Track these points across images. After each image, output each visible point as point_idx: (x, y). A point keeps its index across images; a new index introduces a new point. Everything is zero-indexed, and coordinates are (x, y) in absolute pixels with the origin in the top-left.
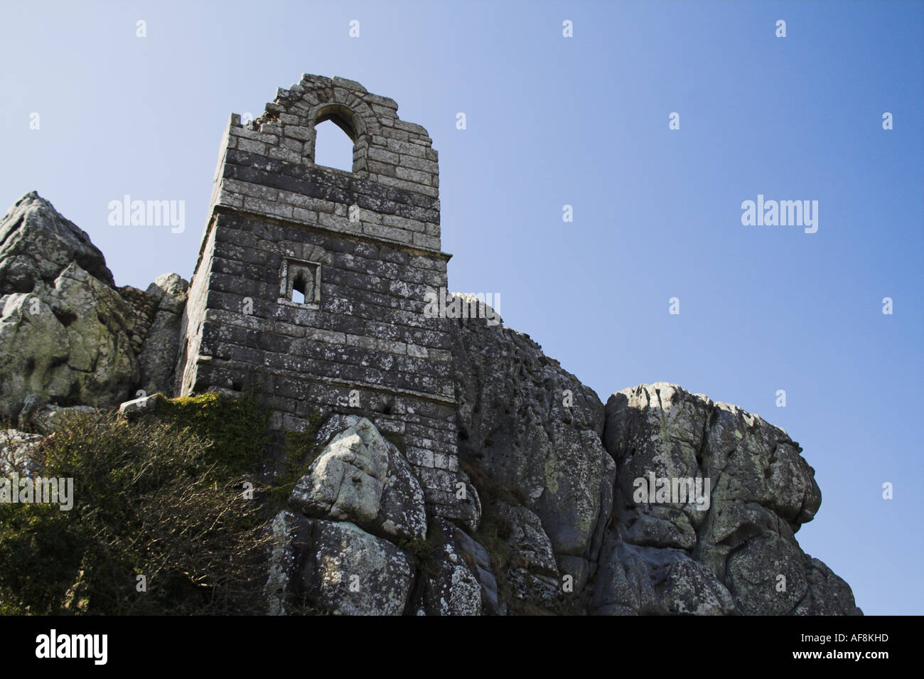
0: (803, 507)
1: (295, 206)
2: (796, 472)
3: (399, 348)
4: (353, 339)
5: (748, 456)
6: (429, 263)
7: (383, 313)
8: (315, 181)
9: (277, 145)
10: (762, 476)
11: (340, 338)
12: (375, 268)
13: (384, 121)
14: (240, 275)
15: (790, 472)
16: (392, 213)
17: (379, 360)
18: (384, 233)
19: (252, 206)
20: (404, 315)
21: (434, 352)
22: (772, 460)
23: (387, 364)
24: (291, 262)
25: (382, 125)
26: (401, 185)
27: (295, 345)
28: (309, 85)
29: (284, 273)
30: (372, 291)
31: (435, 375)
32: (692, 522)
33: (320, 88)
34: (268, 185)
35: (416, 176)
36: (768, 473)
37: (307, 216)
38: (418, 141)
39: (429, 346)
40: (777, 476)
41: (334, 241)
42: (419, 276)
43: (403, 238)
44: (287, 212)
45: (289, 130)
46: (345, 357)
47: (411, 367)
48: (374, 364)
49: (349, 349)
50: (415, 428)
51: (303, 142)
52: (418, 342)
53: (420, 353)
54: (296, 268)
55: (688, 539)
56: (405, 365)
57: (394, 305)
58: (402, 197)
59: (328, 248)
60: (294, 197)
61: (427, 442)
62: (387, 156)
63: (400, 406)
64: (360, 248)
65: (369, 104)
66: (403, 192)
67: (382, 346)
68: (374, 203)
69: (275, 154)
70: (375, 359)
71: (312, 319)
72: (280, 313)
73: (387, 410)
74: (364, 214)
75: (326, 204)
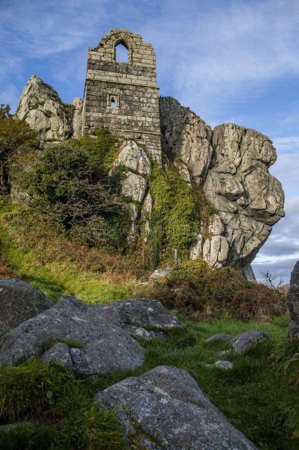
0: (270, 161)
1: (110, 76)
2: (269, 150)
3: (143, 119)
4: (129, 117)
5: (254, 145)
6: (152, 91)
8: (116, 67)
9: (103, 56)
10: (258, 151)
11: (126, 117)
12: (136, 94)
13: (138, 43)
14: (95, 100)
15: (267, 150)
16: (141, 75)
17: (137, 123)
18: (139, 82)
19: (97, 78)
20: (145, 109)
21: (154, 119)
22: (262, 146)
23: (140, 124)
24: (110, 95)
25: (137, 45)
26: (143, 65)
27: (113, 121)
28: (112, 33)
29: (108, 99)
30: (135, 102)
31: (154, 126)
32: (235, 166)
33: (116, 34)
34: (101, 70)
35: (148, 62)
36: (260, 151)
37: (114, 80)
38: (149, 49)
39: (152, 118)
40: (263, 151)
41: (122, 86)
42: (149, 96)
43: (144, 83)
44: (108, 78)
45: (107, 50)
46: (127, 123)
47: (147, 125)
48: (136, 125)
49: (129, 121)
50: (148, 143)
51: (112, 54)
52: (150, 117)
53: (150, 120)
54: (111, 97)
55: (233, 171)
56: (145, 124)
57: (142, 105)
58: (144, 70)
59: (121, 89)
60: (110, 73)
61: (152, 147)
62: (139, 56)
63: (144, 136)
64: (131, 88)
65: (132, 37)
66: (144, 68)
67: (139, 118)
68: (135, 72)
69: (103, 59)
70: (136, 123)
71: (117, 112)
72: (107, 111)
73: (140, 138)
74: (132, 77)
75: (120, 74)
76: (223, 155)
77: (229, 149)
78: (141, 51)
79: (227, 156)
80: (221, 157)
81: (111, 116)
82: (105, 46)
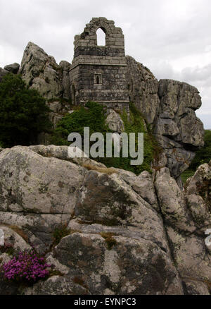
1: (94, 60)
3: (118, 91)
4: (109, 91)
6: (123, 68)
7: (114, 83)
8: (98, 51)
9: (89, 43)
10: (189, 101)
11: (106, 91)
12: (112, 72)
13: (111, 28)
14: (86, 80)
15: (196, 100)
16: (115, 56)
18: (114, 62)
19: (86, 61)
20: (118, 83)
23: (116, 95)
25: (111, 30)
26: (117, 47)
27: (98, 95)
28: (93, 21)
30: (112, 78)
31: (125, 95)
32: (174, 113)
34: (88, 55)
35: (120, 44)
37: (97, 62)
38: (119, 33)
39: (124, 89)
40: (193, 101)
41: (103, 67)
42: (121, 72)
43: (117, 62)
46: (108, 95)
48: (113, 96)
49: (108, 93)
50: (121, 109)
51: (94, 40)
52: (122, 89)
53: (122, 91)
55: (173, 117)
56: (119, 95)
57: (116, 81)
58: (117, 51)
59: (102, 69)
60: (95, 57)
62: (113, 39)
64: (109, 68)
65: (108, 24)
66: (117, 49)
67: (115, 91)
68: (111, 54)
69: (89, 45)
70: (113, 94)
71: (101, 88)
72: (95, 88)
73: (117, 106)
74: (109, 58)
75: (101, 57)
76: (166, 104)
77: (171, 100)
78: (115, 35)
79: (169, 105)
80: (165, 106)
81: (97, 91)
82: (90, 34)
